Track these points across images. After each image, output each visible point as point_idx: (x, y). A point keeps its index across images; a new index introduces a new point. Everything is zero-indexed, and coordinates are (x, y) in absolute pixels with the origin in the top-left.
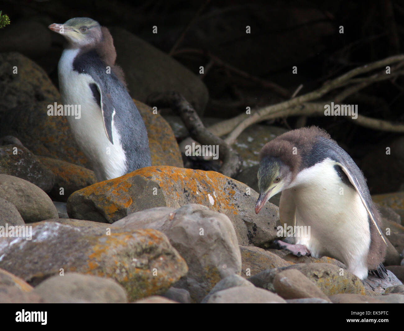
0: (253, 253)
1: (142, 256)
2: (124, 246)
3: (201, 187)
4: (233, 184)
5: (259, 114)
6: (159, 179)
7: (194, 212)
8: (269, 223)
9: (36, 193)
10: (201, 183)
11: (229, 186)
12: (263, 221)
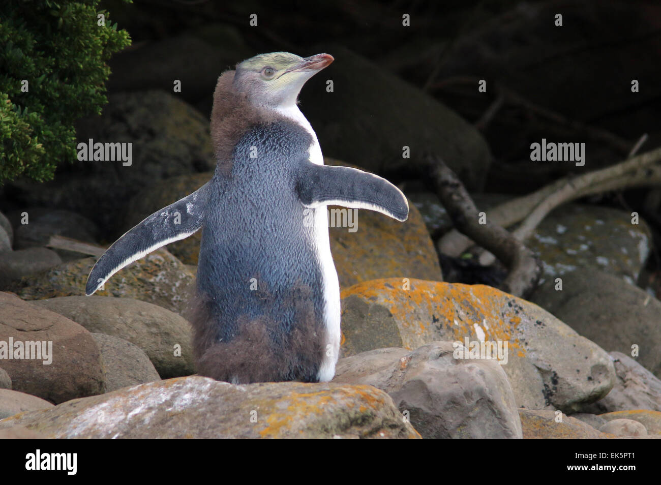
0: (547, 421)
1: (349, 431)
2: (318, 414)
3: (462, 313)
4: (516, 306)
5: (573, 186)
6: (389, 300)
7: (441, 355)
8: (578, 371)
9: (180, 328)
10: (462, 306)
11: (511, 309)
12: (569, 368)
